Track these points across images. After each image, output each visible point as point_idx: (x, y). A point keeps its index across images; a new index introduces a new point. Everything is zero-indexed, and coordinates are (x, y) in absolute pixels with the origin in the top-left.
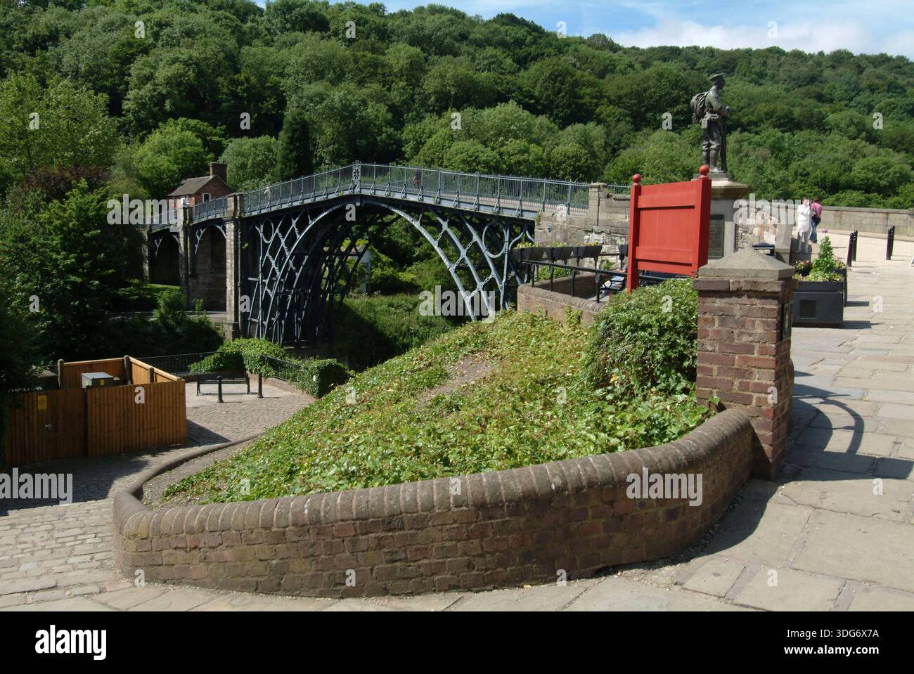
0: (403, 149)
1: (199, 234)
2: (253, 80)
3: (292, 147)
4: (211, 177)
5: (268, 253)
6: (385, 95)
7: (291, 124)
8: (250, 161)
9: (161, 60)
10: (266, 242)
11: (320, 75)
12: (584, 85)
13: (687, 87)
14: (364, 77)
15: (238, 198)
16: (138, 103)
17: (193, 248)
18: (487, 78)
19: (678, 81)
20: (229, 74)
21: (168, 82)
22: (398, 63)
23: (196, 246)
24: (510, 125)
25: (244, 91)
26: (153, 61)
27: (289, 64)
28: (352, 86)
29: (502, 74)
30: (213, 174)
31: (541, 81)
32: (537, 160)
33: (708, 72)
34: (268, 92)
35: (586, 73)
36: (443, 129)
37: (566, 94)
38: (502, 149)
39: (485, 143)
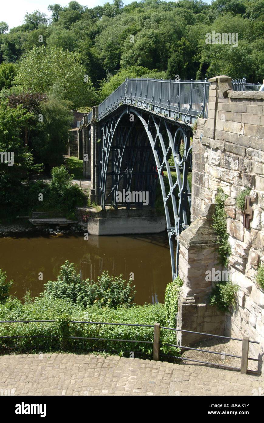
5: (105, 146)
10: (105, 139)
15: (95, 109)
16: (125, 61)
20: (175, 41)
21: (140, 48)
25: (182, 50)
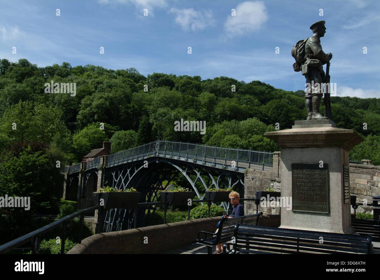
0: (202, 139)
1: (88, 176)
2: (136, 107)
3: (142, 135)
4: (103, 148)
5: (116, 186)
6: (196, 114)
7: (143, 124)
8: (123, 141)
9: (96, 97)
10: (116, 181)
11: (167, 105)
12: (293, 112)
13: (344, 114)
14: (187, 106)
15: (105, 158)
16: (83, 116)
17: (84, 183)
18: (245, 107)
19: (339, 111)
20: (125, 104)
21: (97, 107)
22: (204, 100)
23: (86, 182)
24: (254, 128)
25: (131, 111)
26: (92, 98)
27: (154, 100)
28: (181, 110)
29: (253, 106)
30: (104, 147)
31: (271, 109)
32: (267, 145)
33: (355, 108)
34: (143, 112)
35: (294, 107)
36: (221, 129)
37: (283, 115)
38: (249, 140)
39: (241, 137)
